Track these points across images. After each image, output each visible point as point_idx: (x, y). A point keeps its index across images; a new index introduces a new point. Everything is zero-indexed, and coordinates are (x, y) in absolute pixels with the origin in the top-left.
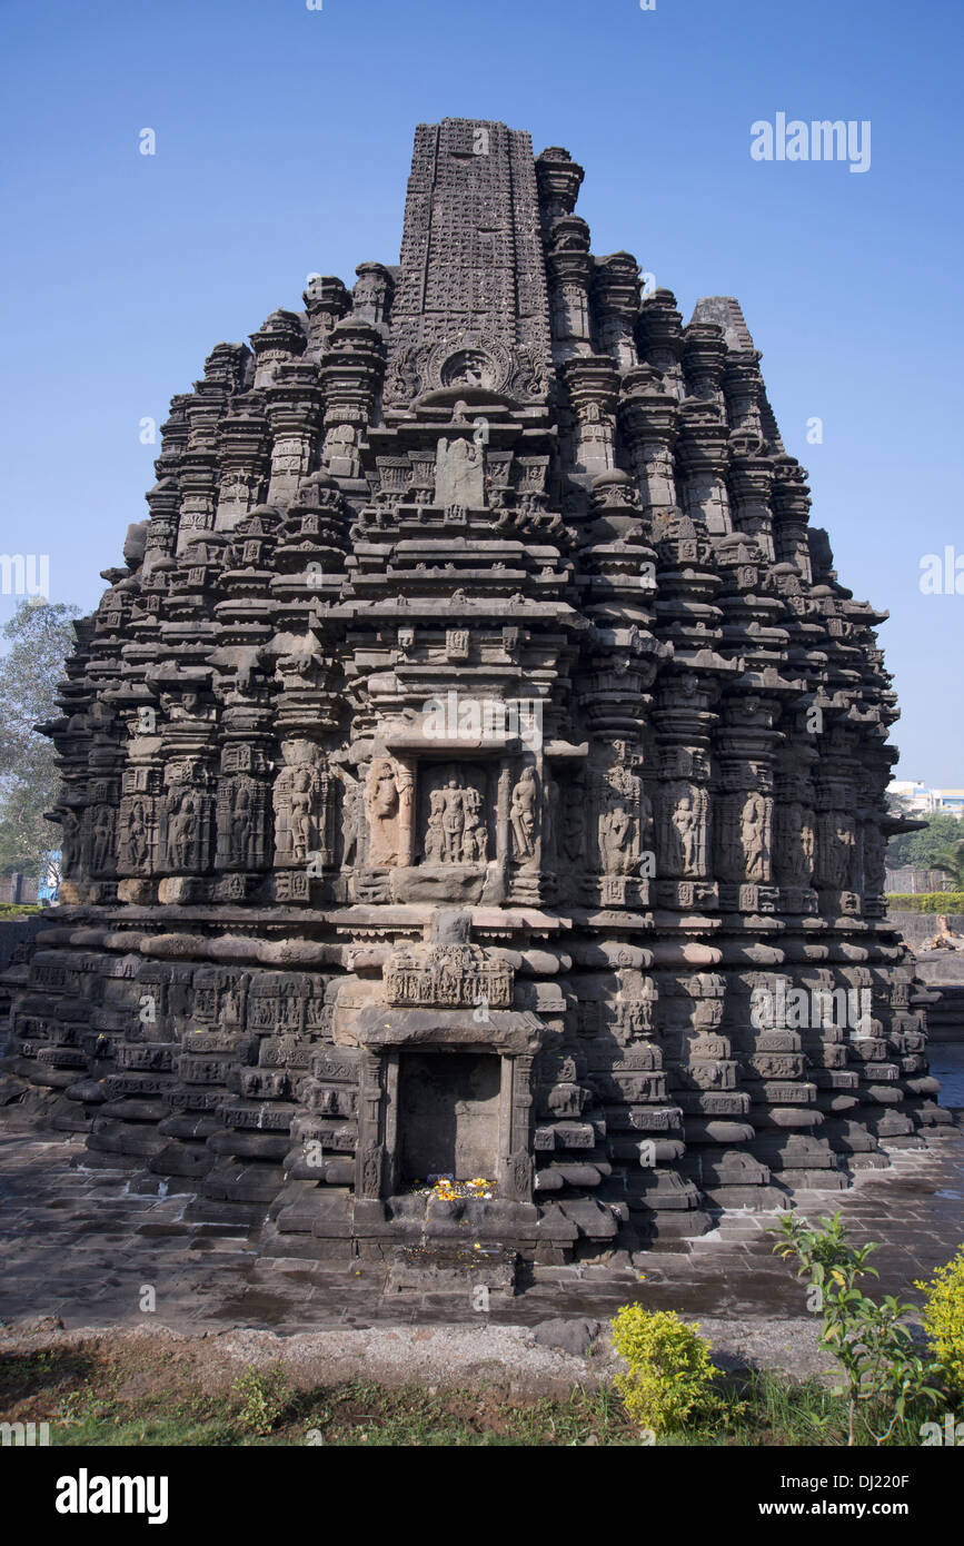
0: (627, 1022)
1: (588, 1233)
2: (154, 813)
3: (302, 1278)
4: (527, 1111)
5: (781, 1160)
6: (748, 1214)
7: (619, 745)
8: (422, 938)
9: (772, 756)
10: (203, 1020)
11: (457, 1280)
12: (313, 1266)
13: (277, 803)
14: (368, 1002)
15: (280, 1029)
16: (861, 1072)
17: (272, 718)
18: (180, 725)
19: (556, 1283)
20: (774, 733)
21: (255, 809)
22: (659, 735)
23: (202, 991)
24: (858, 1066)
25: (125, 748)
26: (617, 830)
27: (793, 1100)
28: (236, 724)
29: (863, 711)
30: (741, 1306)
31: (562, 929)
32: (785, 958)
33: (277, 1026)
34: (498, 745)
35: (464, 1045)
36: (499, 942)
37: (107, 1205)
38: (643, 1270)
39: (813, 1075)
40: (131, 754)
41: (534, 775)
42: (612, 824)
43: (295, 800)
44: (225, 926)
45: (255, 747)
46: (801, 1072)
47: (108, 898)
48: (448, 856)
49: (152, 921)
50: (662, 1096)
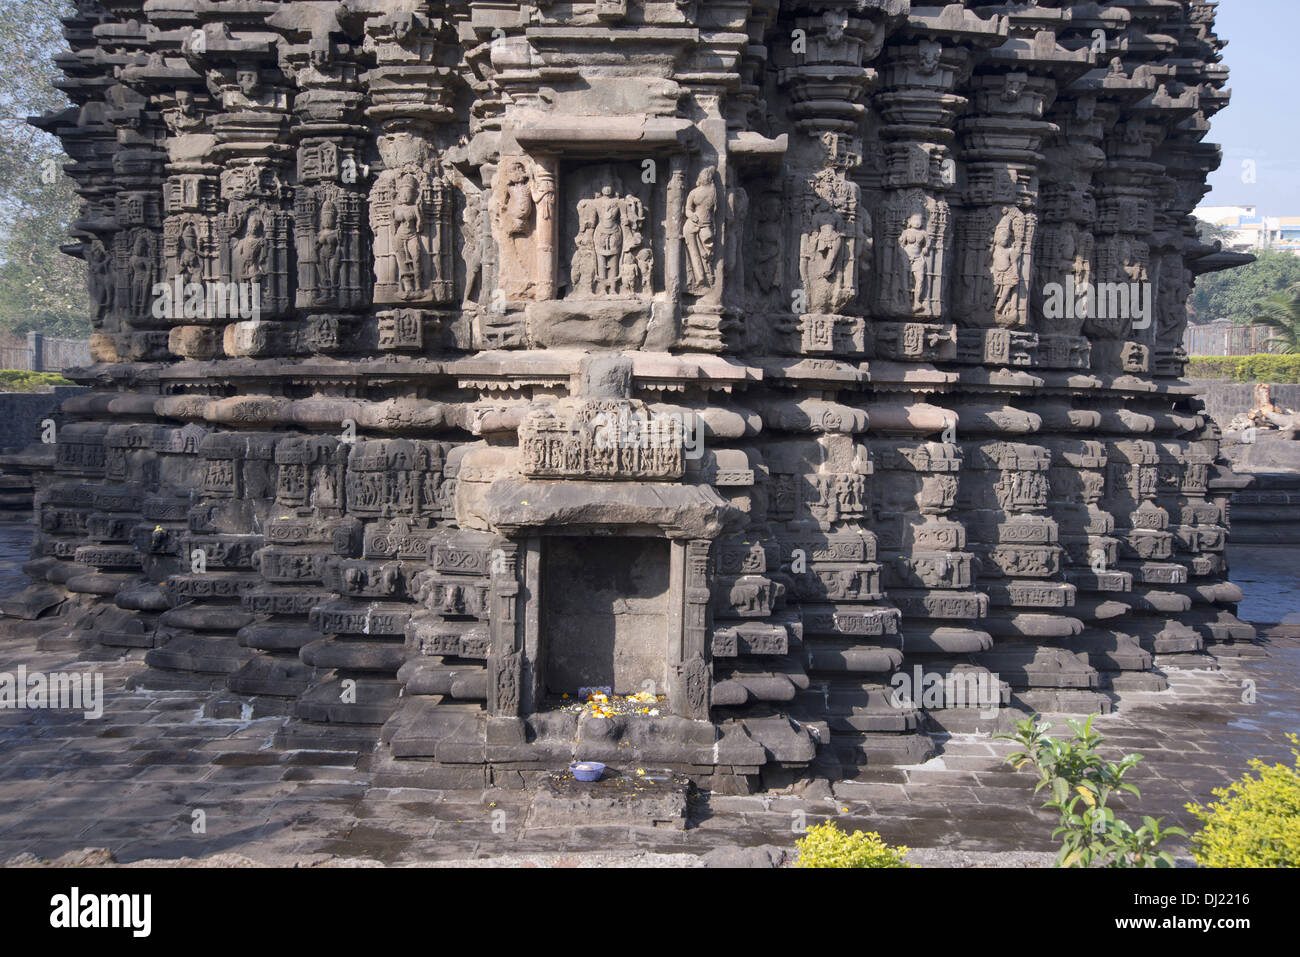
0: (832, 501)
1: (778, 757)
2: (210, 238)
3: (423, 809)
4: (703, 609)
5: (1026, 678)
6: (982, 739)
7: (830, 140)
8: (568, 392)
9: (1039, 157)
10: (290, 502)
11: (614, 811)
12: (439, 797)
13: (375, 219)
14: (501, 474)
15: (389, 511)
16: (1136, 572)
17: (363, 105)
18: (237, 116)
19: (738, 816)
20: (1044, 124)
21: (346, 228)
22: (884, 128)
23: (287, 466)
24: (1132, 565)
25: (164, 150)
26: (825, 252)
27: (1045, 604)
28: (313, 113)
29: (1175, 95)
30: (966, 843)
31: (749, 381)
32: (1043, 426)
33: (385, 507)
34: (666, 137)
35: (624, 526)
36: (668, 398)
37: (177, 732)
38: (847, 801)
39: (1072, 574)
40: (172, 157)
41: (715, 178)
42: (817, 246)
43: (399, 215)
44: (314, 383)
45: (343, 144)
46: (1056, 569)
47: (157, 351)
48: (601, 287)
49: (216, 379)
50: (876, 593)
